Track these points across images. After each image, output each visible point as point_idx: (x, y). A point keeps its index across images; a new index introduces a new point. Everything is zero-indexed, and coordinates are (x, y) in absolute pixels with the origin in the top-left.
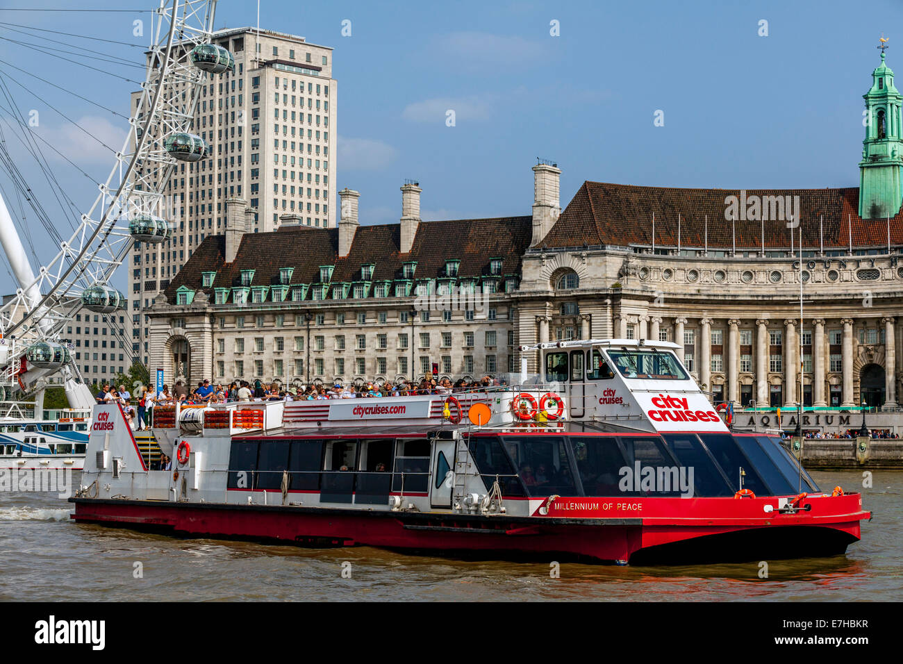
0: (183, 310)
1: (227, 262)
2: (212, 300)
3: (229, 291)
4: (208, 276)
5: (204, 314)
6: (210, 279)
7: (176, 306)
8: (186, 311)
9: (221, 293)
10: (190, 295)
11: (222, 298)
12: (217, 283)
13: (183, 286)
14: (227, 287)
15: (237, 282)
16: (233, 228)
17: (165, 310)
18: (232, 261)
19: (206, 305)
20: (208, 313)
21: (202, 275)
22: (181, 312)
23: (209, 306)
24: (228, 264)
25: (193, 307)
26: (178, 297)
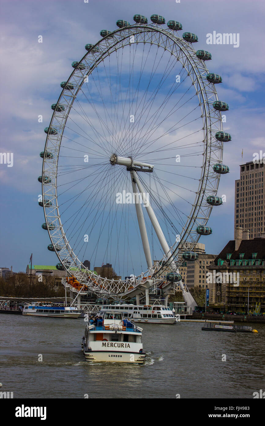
0: (219, 267)
1: (235, 250)
2: (229, 264)
3: (235, 261)
4: (229, 255)
5: (226, 269)
6: (229, 256)
7: (217, 266)
8: (220, 268)
9: (232, 262)
10: (222, 262)
11: (232, 263)
12: (232, 258)
13: (220, 259)
14: (235, 259)
15: (238, 258)
16: (238, 238)
17: (213, 267)
18: (237, 250)
19: (227, 266)
20: (227, 269)
21: (227, 255)
22: (218, 268)
23: (228, 266)
24: (236, 251)
25: (222, 266)
26: (218, 263)
